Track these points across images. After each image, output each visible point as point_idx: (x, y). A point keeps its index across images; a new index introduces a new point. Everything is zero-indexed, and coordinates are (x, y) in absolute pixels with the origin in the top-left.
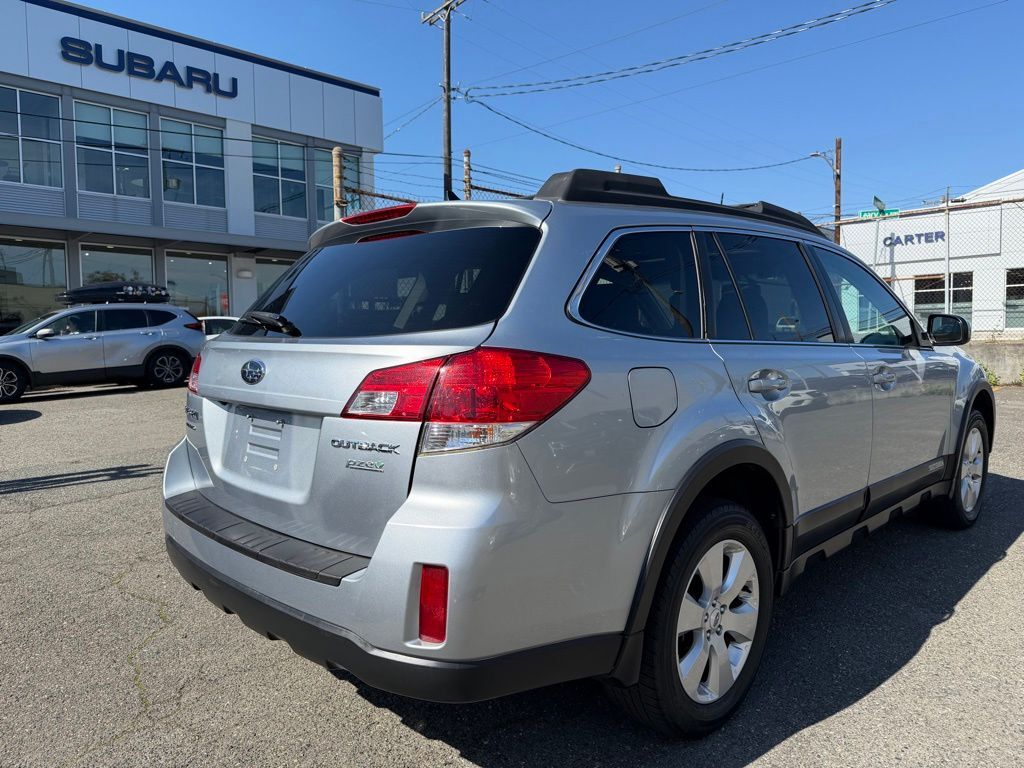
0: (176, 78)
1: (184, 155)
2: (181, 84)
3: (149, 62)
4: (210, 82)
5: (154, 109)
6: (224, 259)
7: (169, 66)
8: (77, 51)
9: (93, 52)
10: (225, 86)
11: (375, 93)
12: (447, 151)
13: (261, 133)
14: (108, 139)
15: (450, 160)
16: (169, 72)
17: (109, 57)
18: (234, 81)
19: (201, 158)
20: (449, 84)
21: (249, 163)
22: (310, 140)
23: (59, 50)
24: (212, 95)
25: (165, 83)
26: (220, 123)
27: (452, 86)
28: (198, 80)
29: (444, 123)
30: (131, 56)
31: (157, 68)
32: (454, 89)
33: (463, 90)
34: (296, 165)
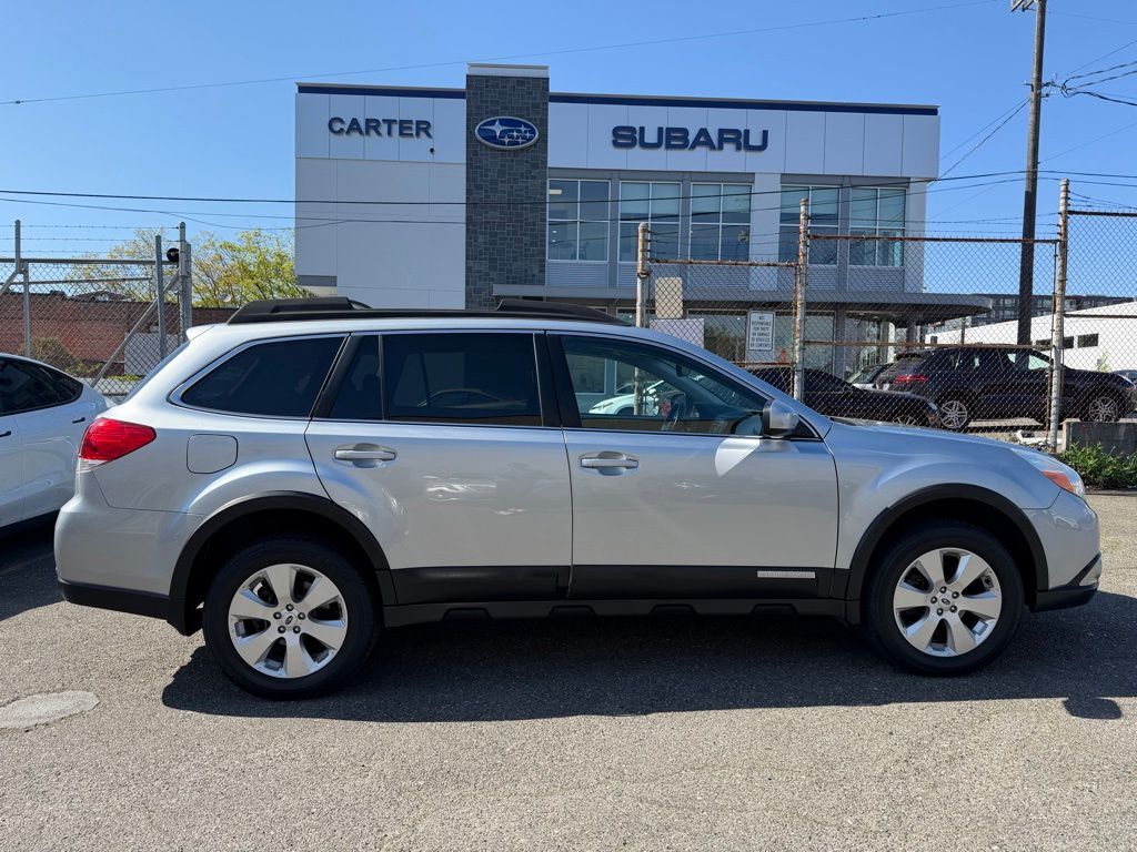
0: (709, 144)
1: (713, 215)
2: (712, 147)
3: (685, 131)
4: (739, 139)
5: (687, 176)
6: (745, 314)
7: (703, 132)
8: (625, 137)
9: (637, 136)
10: (755, 140)
11: (933, 111)
12: (1030, 163)
13: (790, 181)
14: (645, 212)
15: (1035, 173)
16: (703, 139)
17: (651, 137)
18: (765, 133)
19: (729, 216)
20: (1039, 79)
21: (777, 215)
22: (847, 180)
23: (611, 138)
24: (743, 152)
25: (698, 149)
26: (747, 178)
27: (1044, 81)
28: (729, 140)
29: (1029, 129)
30: (669, 130)
31: (691, 138)
32: (1047, 84)
33: (1059, 83)
34: (830, 210)
